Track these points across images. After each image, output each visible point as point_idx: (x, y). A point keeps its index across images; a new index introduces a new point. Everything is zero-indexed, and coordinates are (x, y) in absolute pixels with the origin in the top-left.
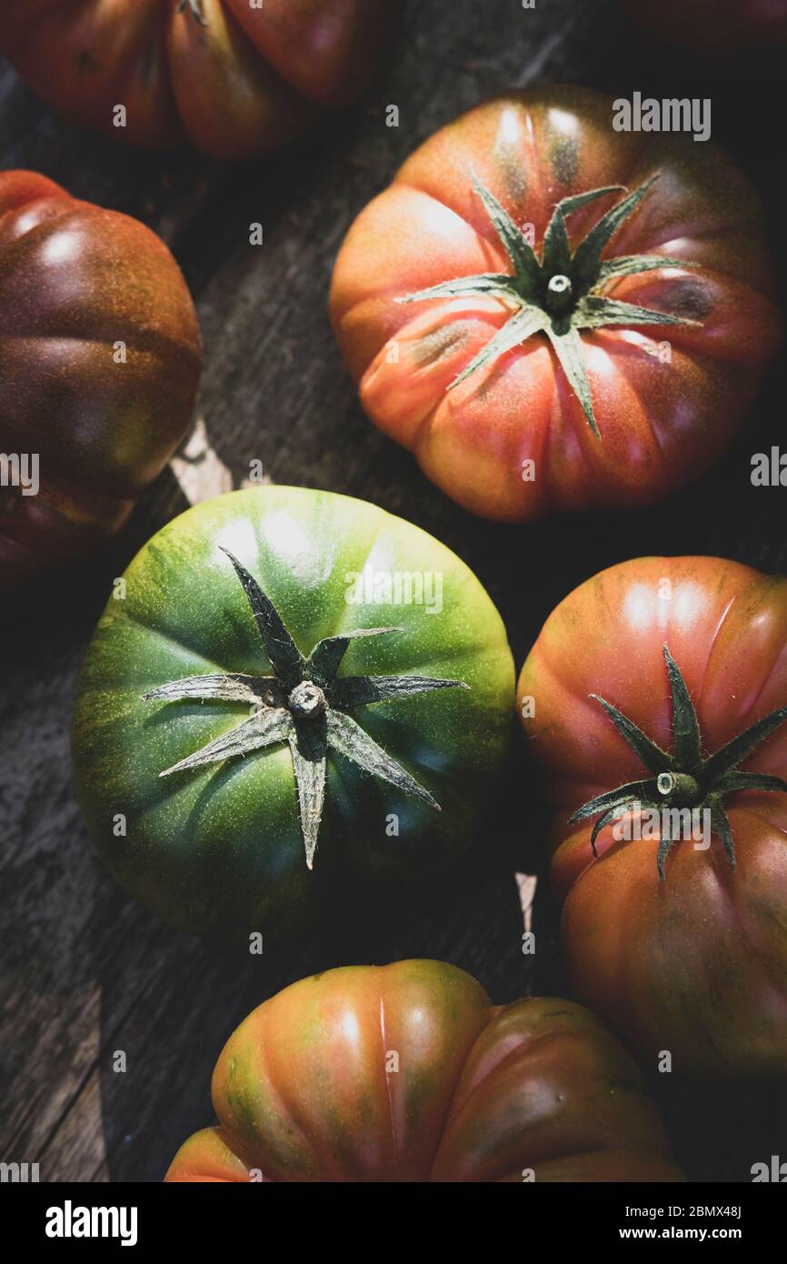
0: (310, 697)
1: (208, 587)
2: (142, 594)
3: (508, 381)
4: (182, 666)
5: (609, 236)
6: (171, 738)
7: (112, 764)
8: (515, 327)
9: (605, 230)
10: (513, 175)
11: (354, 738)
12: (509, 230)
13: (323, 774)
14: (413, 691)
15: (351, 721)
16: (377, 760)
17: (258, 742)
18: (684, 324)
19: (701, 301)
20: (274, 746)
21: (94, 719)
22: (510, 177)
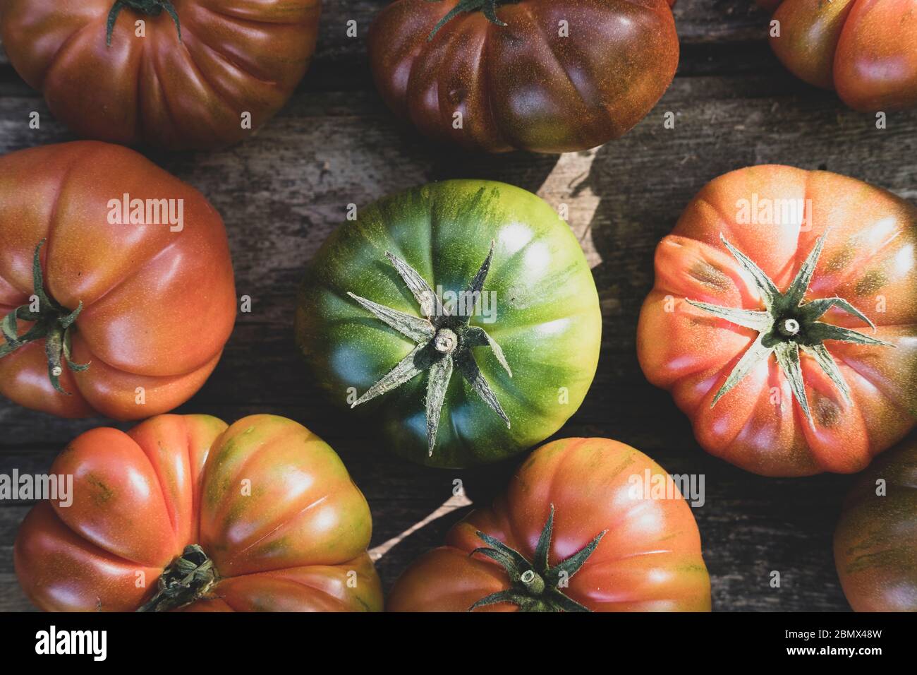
0: (445, 345)
1: (471, 247)
2: (448, 208)
3: (712, 332)
4: (420, 259)
5: (840, 339)
6: (376, 282)
7: (346, 255)
8: (749, 316)
9: (840, 335)
10: (843, 256)
11: (440, 382)
12: (805, 276)
13: (411, 377)
14: (485, 399)
15: (451, 372)
16: (435, 404)
17: (405, 330)
18: (809, 419)
19: (832, 419)
20: (409, 339)
21: (365, 227)
22: (840, 257)
